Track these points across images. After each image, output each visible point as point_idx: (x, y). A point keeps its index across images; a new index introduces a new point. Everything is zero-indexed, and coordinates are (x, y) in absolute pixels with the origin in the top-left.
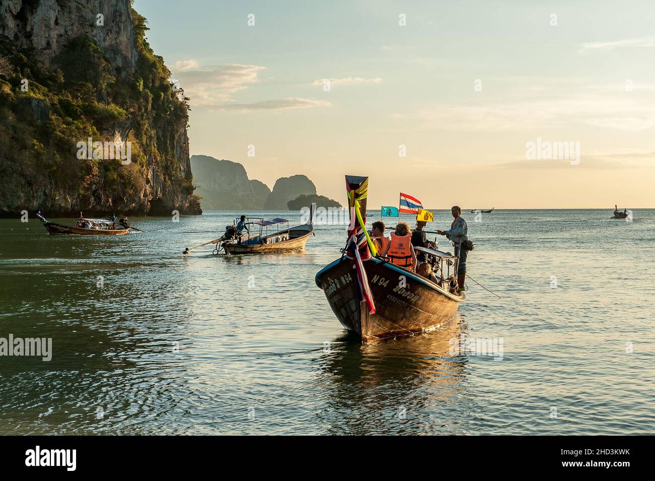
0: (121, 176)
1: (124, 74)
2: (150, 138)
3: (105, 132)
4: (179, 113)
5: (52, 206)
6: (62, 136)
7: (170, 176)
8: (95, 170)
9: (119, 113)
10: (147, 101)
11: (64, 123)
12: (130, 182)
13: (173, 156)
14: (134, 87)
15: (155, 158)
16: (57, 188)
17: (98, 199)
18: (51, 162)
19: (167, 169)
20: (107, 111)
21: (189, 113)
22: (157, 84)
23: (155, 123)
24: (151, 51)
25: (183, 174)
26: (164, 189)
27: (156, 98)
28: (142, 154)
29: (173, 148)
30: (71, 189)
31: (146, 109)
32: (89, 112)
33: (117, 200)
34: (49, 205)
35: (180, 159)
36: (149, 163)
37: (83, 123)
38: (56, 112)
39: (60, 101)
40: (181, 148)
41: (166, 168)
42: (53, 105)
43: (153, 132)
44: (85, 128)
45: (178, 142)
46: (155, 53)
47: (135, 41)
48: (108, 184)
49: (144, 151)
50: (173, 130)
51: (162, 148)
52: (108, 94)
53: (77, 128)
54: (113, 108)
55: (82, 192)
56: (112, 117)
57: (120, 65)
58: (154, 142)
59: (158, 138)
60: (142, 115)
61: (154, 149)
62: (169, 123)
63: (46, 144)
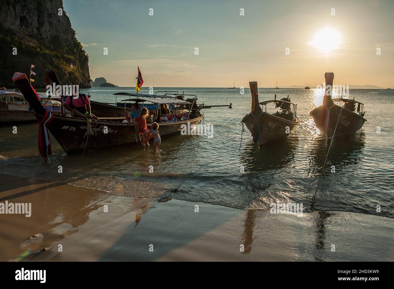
1: (70, 47)
2: (78, 66)
3: (68, 64)
4: (86, 59)
6: (57, 64)
7: (84, 77)
8: (67, 75)
9: (72, 58)
10: (77, 55)
11: (57, 61)
12: (77, 78)
13: (85, 71)
14: (73, 51)
15: (80, 71)
19: (83, 75)
20: (68, 57)
21: (89, 59)
22: (80, 50)
23: (79, 62)
24: (77, 40)
25: (88, 76)
27: (80, 54)
29: (84, 69)
31: (77, 57)
32: (64, 58)
35: (87, 72)
36: (79, 73)
37: (62, 61)
38: (54, 57)
39: (55, 54)
40: (87, 69)
43: (79, 64)
44: (63, 62)
45: (86, 67)
46: (78, 41)
47: (73, 37)
50: (84, 64)
51: (82, 69)
52: (66, 53)
53: (61, 62)
56: (70, 59)
57: (69, 44)
59: (81, 66)
60: (76, 59)
61: (80, 69)
62: (83, 61)
63: (53, 67)
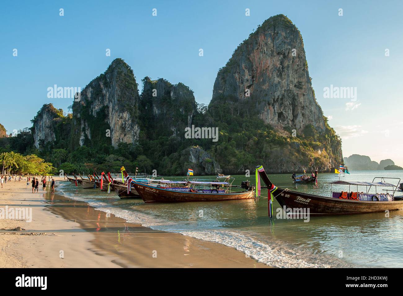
0: (320, 162)
1: (321, 133)
3: (316, 150)
4: (339, 143)
5: (301, 170)
6: (303, 151)
7: (337, 161)
8: (313, 160)
9: (319, 145)
10: (329, 140)
11: (304, 148)
12: (323, 163)
13: (337, 156)
14: (324, 137)
15: (332, 156)
16: (302, 166)
17: (314, 168)
18: (300, 158)
21: (342, 143)
22: (332, 135)
23: (331, 147)
24: (329, 126)
25: (341, 161)
26: (335, 165)
27: (331, 139)
28: (327, 155)
29: (337, 153)
30: (306, 166)
31: (328, 143)
32: (311, 144)
33: (320, 168)
34: (300, 170)
35: (339, 156)
36: (330, 158)
37: (309, 148)
38: (301, 145)
39: (303, 142)
40: (339, 153)
41: (335, 159)
42: (301, 143)
43: (331, 149)
45: (339, 151)
46: (331, 127)
47: (325, 124)
48: (317, 164)
49: (328, 155)
50: (337, 148)
51: (334, 153)
54: (318, 143)
55: (309, 166)
56: (317, 145)
57: (320, 131)
58: (331, 152)
59: (333, 151)
60: (327, 144)
61: (331, 154)
62: (336, 146)
63: (299, 154)
